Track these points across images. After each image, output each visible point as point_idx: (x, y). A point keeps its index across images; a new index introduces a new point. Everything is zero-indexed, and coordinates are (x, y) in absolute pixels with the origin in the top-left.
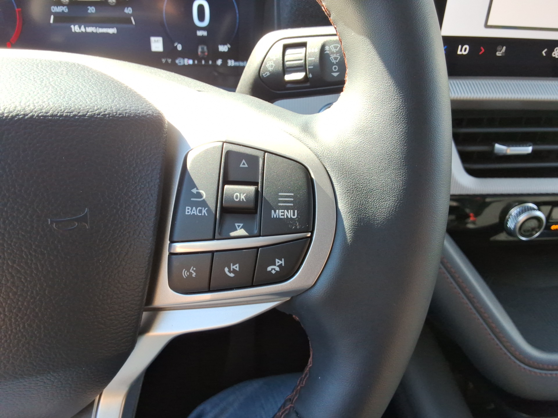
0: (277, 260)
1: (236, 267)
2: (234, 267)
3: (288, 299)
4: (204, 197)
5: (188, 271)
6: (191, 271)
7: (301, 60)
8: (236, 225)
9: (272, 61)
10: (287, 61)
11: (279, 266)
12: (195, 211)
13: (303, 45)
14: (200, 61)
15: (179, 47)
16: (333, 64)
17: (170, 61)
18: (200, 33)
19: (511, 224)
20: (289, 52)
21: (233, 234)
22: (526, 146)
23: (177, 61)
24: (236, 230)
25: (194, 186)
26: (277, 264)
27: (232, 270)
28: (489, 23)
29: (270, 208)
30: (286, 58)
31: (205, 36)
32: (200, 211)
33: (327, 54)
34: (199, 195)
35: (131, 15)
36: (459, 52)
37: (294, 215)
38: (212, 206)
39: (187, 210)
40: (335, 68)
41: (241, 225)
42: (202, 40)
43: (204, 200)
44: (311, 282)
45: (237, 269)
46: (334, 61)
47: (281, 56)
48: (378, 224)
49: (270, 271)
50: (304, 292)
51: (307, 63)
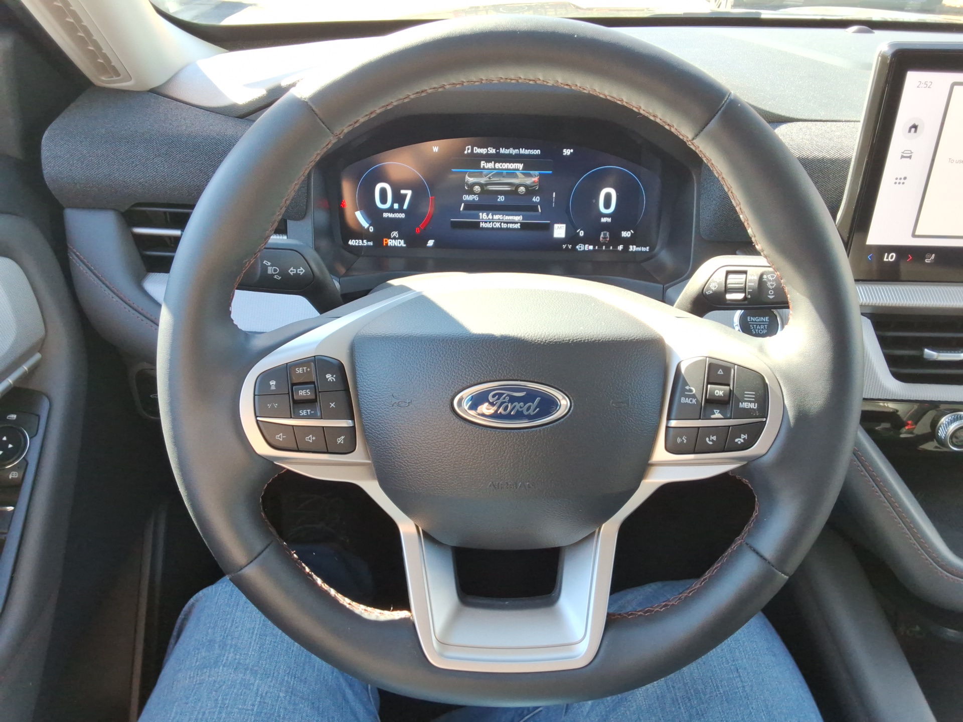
0: (742, 435)
1: (714, 438)
2: (713, 438)
3: (745, 463)
4: (694, 392)
5: (681, 438)
6: (683, 439)
7: (742, 284)
8: (715, 411)
9: (716, 283)
10: (729, 284)
11: (744, 439)
12: (688, 401)
13: (745, 272)
14: (600, 247)
15: (582, 233)
16: (770, 289)
17: (570, 247)
18: (604, 220)
19: (941, 433)
20: (731, 276)
21: (713, 416)
22: (959, 353)
23: (577, 247)
24: (714, 414)
25: (687, 384)
26: (742, 438)
27: (711, 439)
28: (917, 233)
29: (739, 401)
30: (728, 281)
31: (609, 223)
32: (691, 401)
33: (765, 281)
34: (691, 391)
35: (539, 203)
36: (885, 260)
37: (755, 406)
38: (699, 398)
39: (682, 400)
40: (771, 292)
41: (718, 411)
42: (605, 227)
43: (694, 394)
44: (764, 451)
45: (715, 439)
46: (771, 287)
47: (724, 280)
48: (812, 415)
49: (737, 442)
50: (758, 458)
51: (747, 287)
